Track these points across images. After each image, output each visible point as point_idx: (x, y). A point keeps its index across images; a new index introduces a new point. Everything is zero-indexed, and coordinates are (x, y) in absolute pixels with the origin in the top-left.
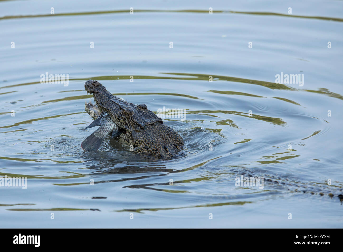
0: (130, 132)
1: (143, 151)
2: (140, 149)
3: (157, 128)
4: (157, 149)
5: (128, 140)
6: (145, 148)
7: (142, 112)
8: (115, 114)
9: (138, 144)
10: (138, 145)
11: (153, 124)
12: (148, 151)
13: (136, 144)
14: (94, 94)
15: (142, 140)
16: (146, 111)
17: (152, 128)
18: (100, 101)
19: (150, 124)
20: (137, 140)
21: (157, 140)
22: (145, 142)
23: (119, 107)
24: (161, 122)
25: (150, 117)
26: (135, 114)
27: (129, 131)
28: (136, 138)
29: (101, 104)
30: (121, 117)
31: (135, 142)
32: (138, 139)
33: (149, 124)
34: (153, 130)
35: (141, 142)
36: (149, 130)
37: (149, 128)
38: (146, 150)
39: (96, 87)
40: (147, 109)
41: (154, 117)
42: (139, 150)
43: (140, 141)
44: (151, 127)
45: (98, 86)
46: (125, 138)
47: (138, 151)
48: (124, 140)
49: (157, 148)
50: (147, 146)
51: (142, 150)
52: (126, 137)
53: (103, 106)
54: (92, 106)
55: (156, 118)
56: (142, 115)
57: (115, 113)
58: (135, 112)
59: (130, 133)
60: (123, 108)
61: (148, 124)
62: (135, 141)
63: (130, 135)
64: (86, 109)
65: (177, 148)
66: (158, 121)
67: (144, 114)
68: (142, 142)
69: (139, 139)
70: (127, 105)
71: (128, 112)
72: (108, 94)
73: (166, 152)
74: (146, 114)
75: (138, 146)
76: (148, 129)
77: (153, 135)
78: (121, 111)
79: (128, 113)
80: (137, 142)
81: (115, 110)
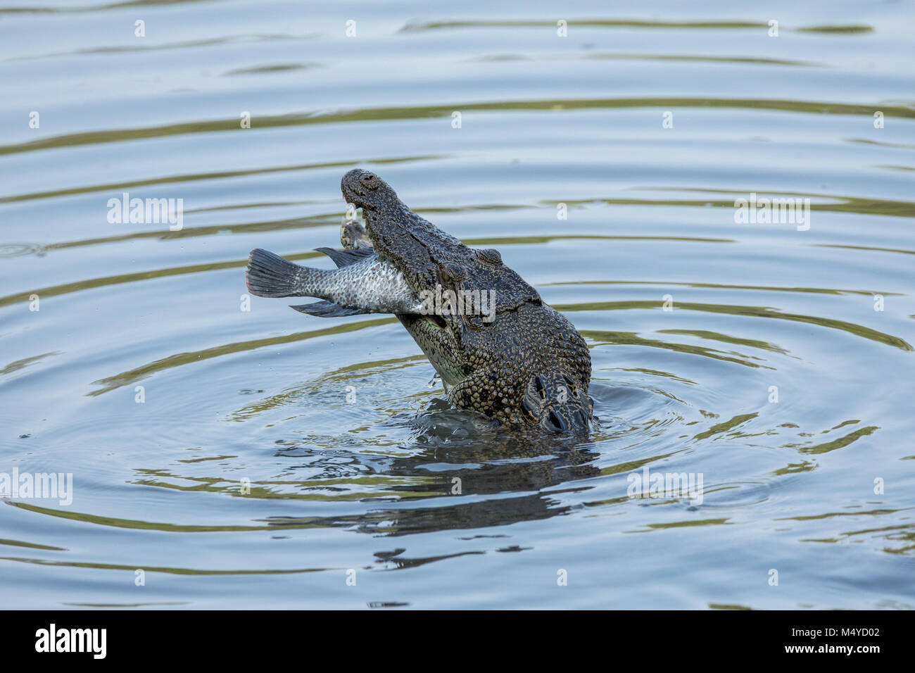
0: (455, 329)
1: (485, 385)
2: (477, 379)
3: (527, 318)
4: (519, 384)
5: (450, 348)
6: (490, 378)
7: (486, 273)
8: (418, 274)
9: (474, 363)
10: (475, 366)
11: (515, 310)
12: (495, 386)
13: (469, 364)
14: (364, 211)
15: (485, 354)
16: (498, 271)
17: (511, 321)
18: (381, 233)
19: (507, 310)
20: (474, 354)
21: (525, 356)
22: (491, 362)
23: (428, 256)
24: (538, 303)
25: (508, 287)
26: (470, 281)
27: (453, 325)
28: (469, 346)
29: (381, 241)
30: (432, 285)
31: (469, 359)
32: (476, 350)
33: (504, 309)
34: (513, 326)
35: (482, 360)
36: (503, 325)
37: (504, 320)
38: (491, 382)
39: (371, 192)
40: (502, 264)
41: (518, 287)
42: (476, 381)
43: (480, 356)
44: (509, 318)
45: (375, 189)
46: (441, 340)
47: (472, 383)
48: (438, 346)
49: (521, 379)
50: (494, 372)
51: (483, 381)
52: (444, 338)
53: (387, 248)
54: (358, 232)
55: (524, 290)
56: (489, 280)
57: (419, 272)
58: (471, 273)
59: (455, 332)
60: (440, 261)
61: (502, 308)
62: (468, 354)
63: (456, 338)
64: (344, 239)
65: (571, 388)
66: (530, 300)
67: (492, 277)
68: (485, 359)
69: (478, 352)
70: (449, 249)
71: (451, 275)
72: (402, 214)
73: (538, 397)
74: (499, 278)
75: (475, 369)
76: (503, 322)
77: (514, 339)
78: (434, 267)
79: (450, 278)
80: (473, 357)
81: (418, 261)
